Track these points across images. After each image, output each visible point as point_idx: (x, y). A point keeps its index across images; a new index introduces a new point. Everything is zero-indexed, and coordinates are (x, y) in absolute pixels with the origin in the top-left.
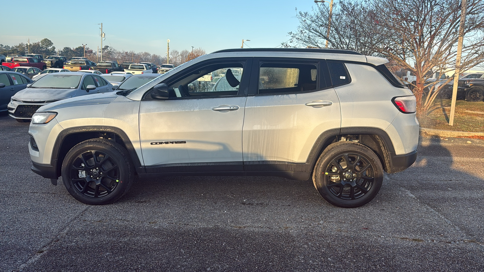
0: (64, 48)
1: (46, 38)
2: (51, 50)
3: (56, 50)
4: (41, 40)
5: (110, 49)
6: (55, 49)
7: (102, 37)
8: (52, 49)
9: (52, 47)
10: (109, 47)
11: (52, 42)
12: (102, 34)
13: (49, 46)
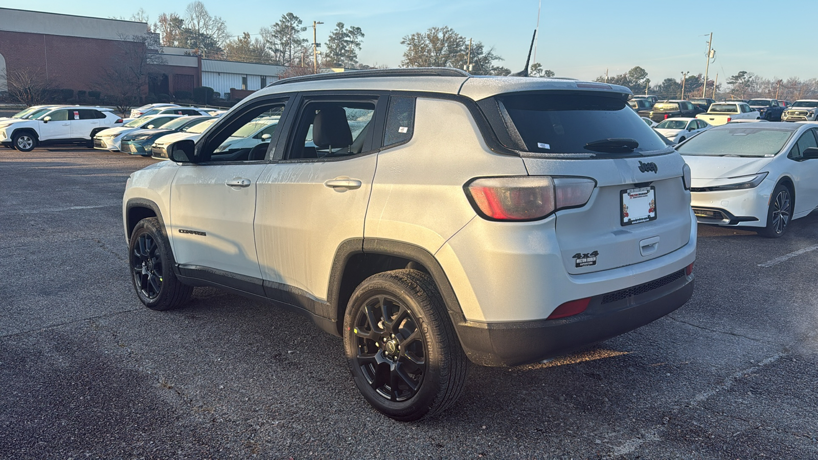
0: (665, 80)
1: (637, 66)
2: (644, 85)
3: (652, 84)
4: (630, 70)
5: (749, 76)
6: (649, 82)
7: (709, 57)
8: (645, 82)
9: (645, 79)
10: (748, 72)
11: (646, 71)
12: (710, 52)
13: (640, 79)
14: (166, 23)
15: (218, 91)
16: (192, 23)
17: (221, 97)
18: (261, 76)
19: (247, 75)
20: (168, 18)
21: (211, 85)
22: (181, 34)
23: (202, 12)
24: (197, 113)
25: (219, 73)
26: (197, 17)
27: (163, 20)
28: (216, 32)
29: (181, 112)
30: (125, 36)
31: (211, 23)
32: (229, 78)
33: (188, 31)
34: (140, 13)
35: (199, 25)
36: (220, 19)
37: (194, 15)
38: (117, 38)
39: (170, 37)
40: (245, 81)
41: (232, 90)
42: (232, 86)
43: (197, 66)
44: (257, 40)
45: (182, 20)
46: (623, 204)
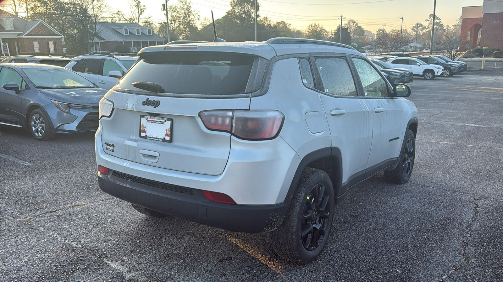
46: (142, 124)
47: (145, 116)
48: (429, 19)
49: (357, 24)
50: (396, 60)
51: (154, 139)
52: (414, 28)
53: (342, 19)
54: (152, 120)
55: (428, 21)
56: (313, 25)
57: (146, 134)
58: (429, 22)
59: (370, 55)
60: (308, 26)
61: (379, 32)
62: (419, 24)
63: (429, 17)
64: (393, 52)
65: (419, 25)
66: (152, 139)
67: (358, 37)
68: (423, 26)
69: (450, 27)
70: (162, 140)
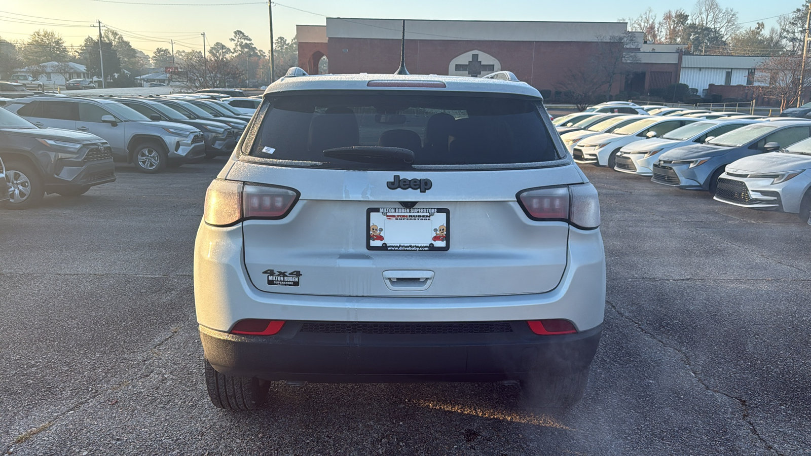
14: (670, 20)
15: (696, 88)
16: (700, 18)
17: (698, 94)
18: (749, 69)
19: (732, 69)
20: (674, 15)
21: (687, 81)
22: (684, 30)
23: (712, 4)
24: (633, 112)
25: (700, 69)
26: (707, 10)
27: (668, 17)
28: (725, 25)
29: (617, 110)
30: (602, 38)
31: (721, 15)
32: (708, 73)
33: (693, 26)
34: (648, 12)
35: (707, 19)
36: (732, 10)
37: (704, 9)
38: (595, 40)
39: (673, 34)
40: (729, 75)
41: (711, 85)
42: (713, 82)
43: (677, 62)
44: (773, 31)
45: (686, 16)
46: (371, 224)
47: (381, 210)
48: (235, 38)
49: (121, 38)
50: (234, 101)
51: (408, 249)
52: (213, 50)
53: (100, 27)
54: (398, 216)
55: (234, 40)
56: (42, 33)
57: (383, 242)
58: (236, 42)
59: (179, 91)
60: (32, 33)
61: (159, 53)
62: (219, 44)
63: (234, 34)
64: (217, 87)
65: (221, 46)
66: (401, 248)
67: (126, 59)
68: (226, 48)
69: (264, 53)
70: (428, 249)
